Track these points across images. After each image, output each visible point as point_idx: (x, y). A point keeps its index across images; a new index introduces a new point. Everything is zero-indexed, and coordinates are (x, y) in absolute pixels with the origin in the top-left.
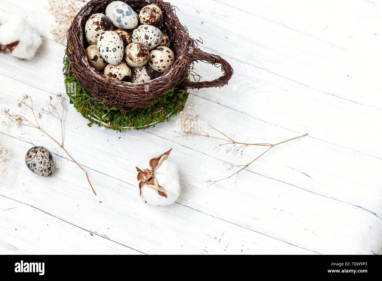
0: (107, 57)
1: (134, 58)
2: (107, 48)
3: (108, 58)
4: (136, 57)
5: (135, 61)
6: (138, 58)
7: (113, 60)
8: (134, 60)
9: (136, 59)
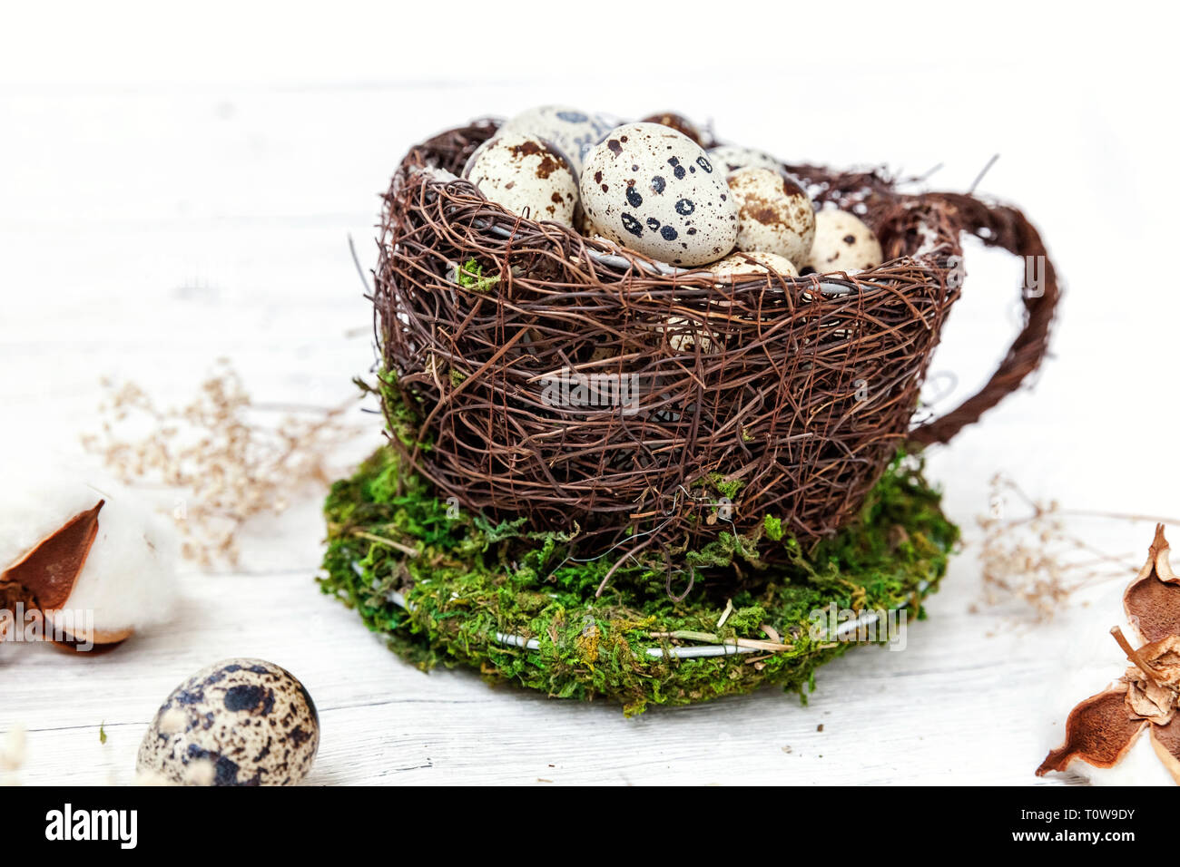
0: (689, 208)
1: (780, 203)
2: (673, 161)
3: (693, 209)
4: (787, 200)
5: (788, 216)
6: (793, 202)
7: (721, 212)
8: (783, 217)
9: (786, 207)
